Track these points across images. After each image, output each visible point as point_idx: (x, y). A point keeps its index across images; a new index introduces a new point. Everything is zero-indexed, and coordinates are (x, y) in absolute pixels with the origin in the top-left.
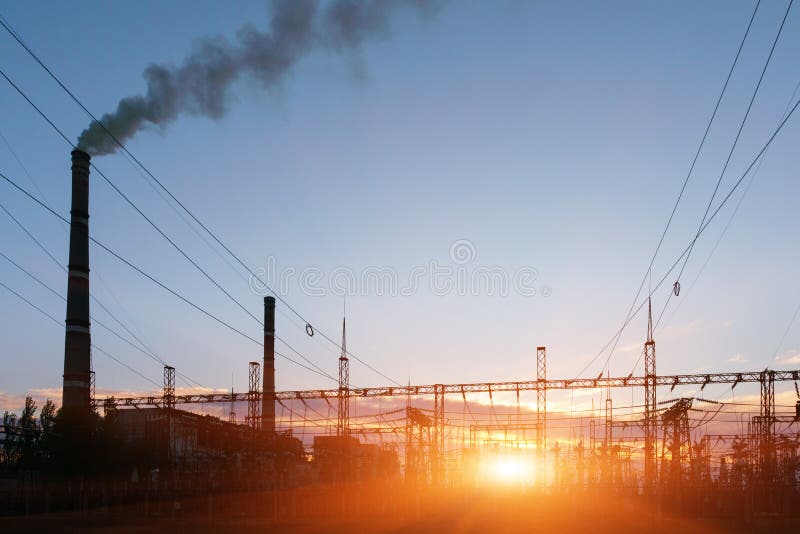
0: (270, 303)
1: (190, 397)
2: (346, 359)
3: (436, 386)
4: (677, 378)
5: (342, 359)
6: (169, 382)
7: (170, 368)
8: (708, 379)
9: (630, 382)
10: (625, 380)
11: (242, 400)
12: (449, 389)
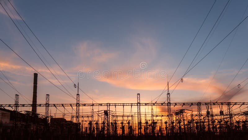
0: (36, 75)
1: (24, 105)
2: (79, 95)
3: (107, 104)
4: (176, 103)
5: (77, 95)
6: (17, 100)
7: (17, 95)
8: (184, 104)
9: (164, 104)
10: (162, 104)
11: (43, 106)
12: (111, 105)
